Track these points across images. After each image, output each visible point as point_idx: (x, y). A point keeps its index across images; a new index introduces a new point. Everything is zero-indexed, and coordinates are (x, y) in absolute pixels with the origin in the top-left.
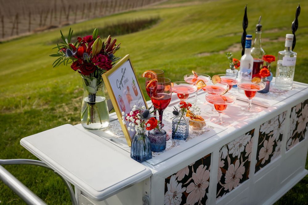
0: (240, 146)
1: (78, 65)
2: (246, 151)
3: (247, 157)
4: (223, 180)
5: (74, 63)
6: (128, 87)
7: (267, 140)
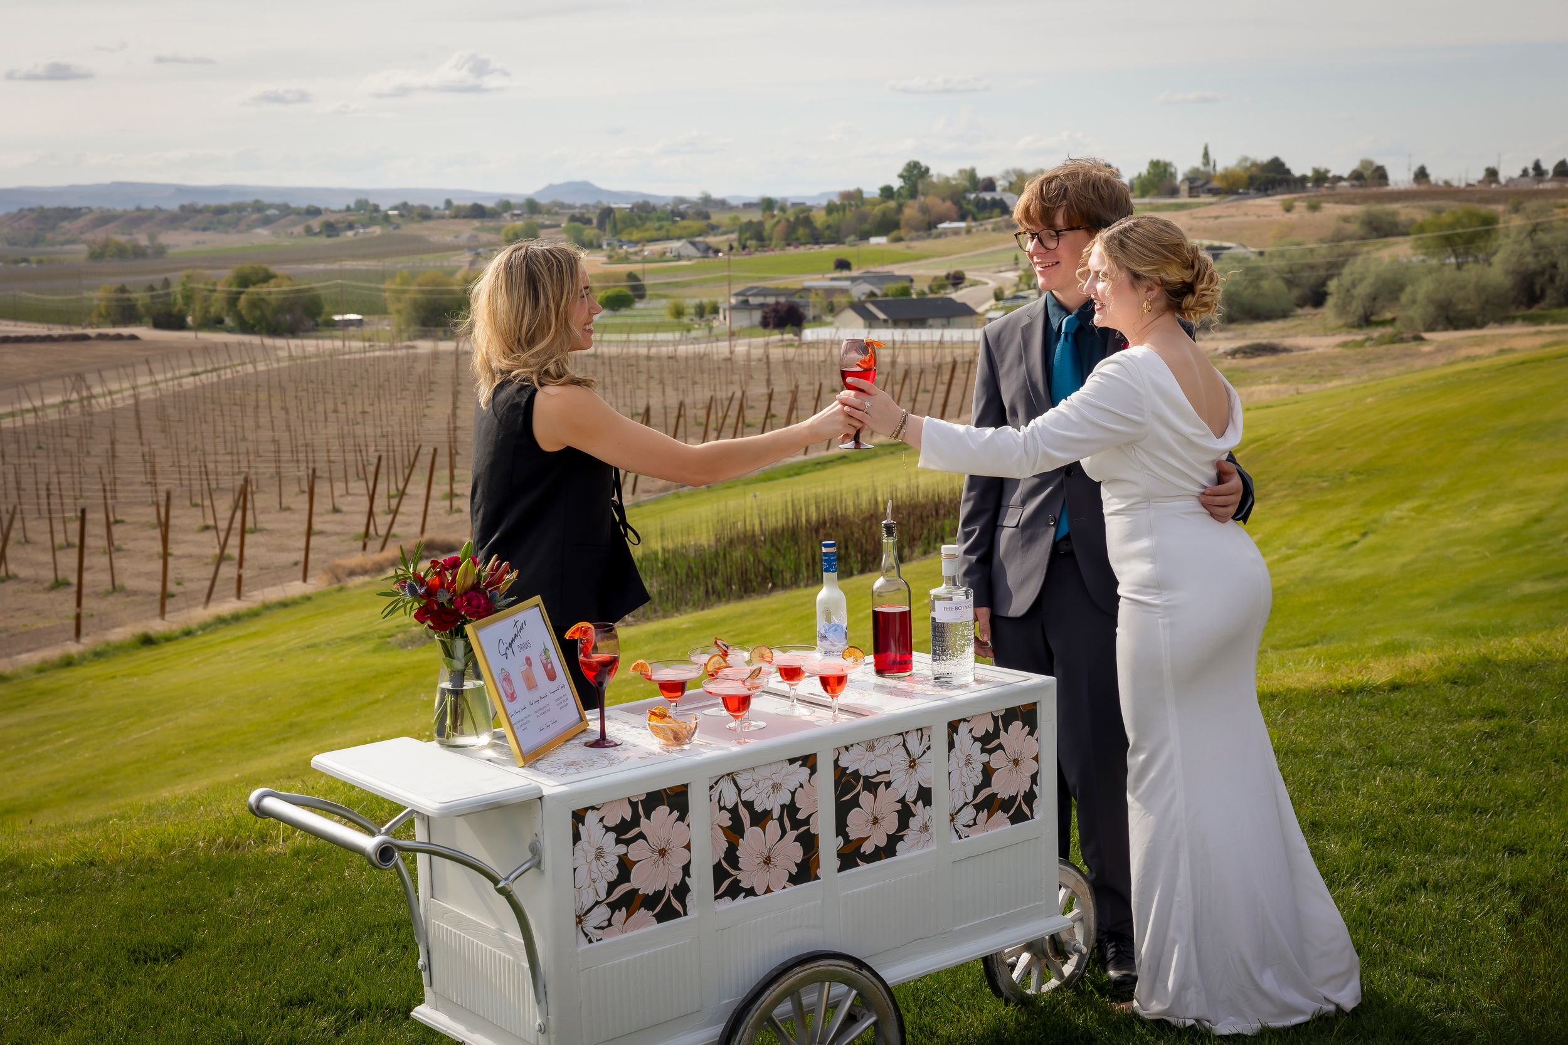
0: (776, 787)
1: (427, 612)
2: (798, 805)
3: (806, 821)
4: (731, 856)
5: (420, 609)
6: (528, 659)
7: (870, 792)
